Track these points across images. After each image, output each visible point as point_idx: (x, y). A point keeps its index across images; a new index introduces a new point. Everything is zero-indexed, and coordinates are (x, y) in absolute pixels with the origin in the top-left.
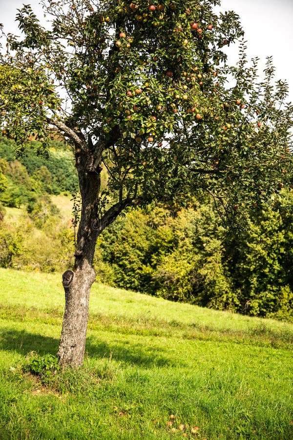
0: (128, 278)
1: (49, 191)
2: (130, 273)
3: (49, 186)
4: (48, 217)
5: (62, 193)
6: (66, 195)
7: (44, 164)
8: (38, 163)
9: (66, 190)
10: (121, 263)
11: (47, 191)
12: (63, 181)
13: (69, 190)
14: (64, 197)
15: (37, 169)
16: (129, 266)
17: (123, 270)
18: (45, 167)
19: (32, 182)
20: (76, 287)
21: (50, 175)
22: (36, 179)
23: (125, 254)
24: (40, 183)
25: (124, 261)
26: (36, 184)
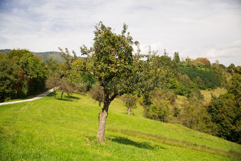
0: (225, 131)
1: (201, 88)
2: (225, 129)
3: (201, 86)
4: (196, 100)
5: (207, 89)
6: (209, 90)
7: (199, 76)
8: (196, 75)
9: (209, 87)
10: (221, 123)
11: (200, 88)
12: (208, 83)
13: (211, 88)
14: (208, 91)
15: (195, 78)
16: (225, 125)
17: (222, 127)
18: (199, 77)
19: (192, 84)
20: (101, 117)
21: (201, 80)
22: (194, 82)
23: (223, 119)
24: (196, 84)
25: (222, 123)
26: (194, 85)
